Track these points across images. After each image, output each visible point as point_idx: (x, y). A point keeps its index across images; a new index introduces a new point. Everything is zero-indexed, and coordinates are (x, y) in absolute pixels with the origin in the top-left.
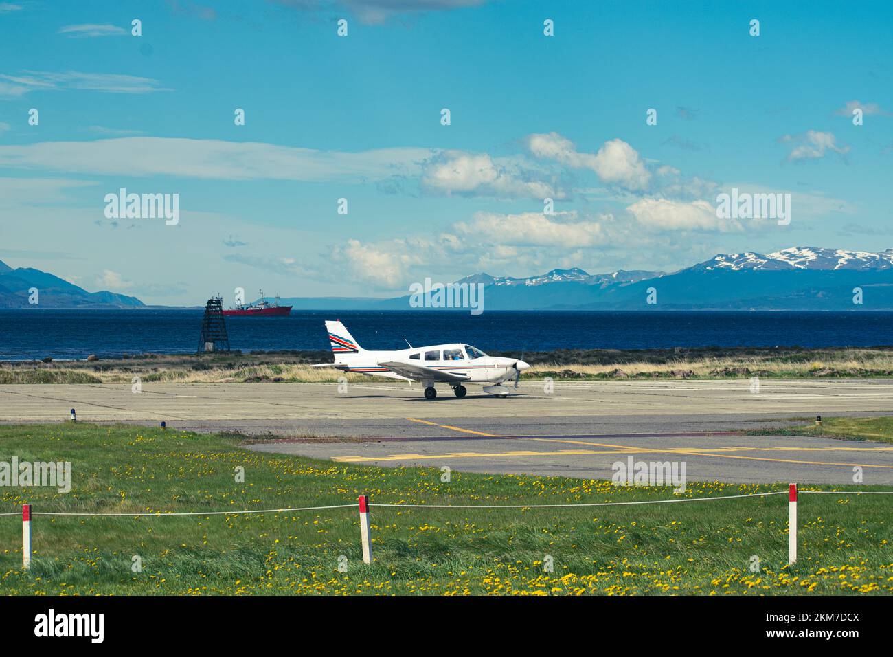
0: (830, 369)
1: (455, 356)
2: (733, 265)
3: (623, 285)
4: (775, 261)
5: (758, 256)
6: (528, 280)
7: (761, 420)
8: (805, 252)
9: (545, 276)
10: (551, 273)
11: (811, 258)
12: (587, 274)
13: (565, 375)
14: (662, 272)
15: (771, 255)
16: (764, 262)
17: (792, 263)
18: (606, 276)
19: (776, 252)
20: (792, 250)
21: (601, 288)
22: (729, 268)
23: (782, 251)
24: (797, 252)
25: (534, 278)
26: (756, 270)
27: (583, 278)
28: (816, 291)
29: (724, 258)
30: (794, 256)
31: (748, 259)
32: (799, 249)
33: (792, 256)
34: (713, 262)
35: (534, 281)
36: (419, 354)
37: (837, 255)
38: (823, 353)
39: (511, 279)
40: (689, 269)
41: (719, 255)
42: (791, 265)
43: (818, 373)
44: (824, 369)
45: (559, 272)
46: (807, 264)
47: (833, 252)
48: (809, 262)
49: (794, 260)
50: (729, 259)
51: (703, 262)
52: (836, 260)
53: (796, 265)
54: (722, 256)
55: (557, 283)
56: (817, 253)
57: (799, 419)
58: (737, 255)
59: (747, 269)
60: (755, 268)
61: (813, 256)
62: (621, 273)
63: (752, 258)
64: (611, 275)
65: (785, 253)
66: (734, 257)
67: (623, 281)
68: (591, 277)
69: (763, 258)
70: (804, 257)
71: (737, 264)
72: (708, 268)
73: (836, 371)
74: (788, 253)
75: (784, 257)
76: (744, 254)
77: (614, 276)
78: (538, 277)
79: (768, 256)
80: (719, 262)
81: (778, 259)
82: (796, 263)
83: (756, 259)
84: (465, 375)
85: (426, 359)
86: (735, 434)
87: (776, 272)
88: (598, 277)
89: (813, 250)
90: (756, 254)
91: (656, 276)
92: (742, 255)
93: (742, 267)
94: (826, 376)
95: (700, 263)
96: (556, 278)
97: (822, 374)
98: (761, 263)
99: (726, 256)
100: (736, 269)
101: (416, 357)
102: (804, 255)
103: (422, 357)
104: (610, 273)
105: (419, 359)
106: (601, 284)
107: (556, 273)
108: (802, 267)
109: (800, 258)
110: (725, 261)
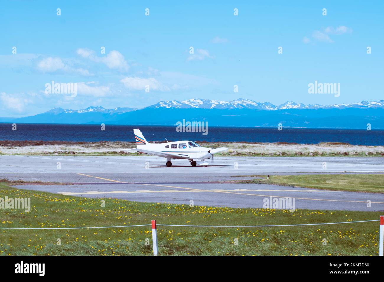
0: (236, 152)
1: (184, 146)
2: (167, 106)
3: (120, 114)
4: (185, 104)
5: (178, 102)
6: (79, 111)
7: (238, 176)
8: (198, 101)
9: (86, 109)
10: (89, 108)
11: (200, 104)
12: (104, 109)
13: (120, 153)
14: (136, 108)
15: (184, 102)
16: (180, 105)
17: (192, 105)
18: (112, 110)
19: (186, 100)
20: (192, 100)
21: (110, 114)
22: (165, 107)
23: (188, 100)
24: (194, 101)
25: (81, 110)
26: (177, 108)
27: (102, 110)
28: (202, 118)
29: (163, 103)
30: (193, 102)
31: (174, 103)
32: (195, 99)
33: (192, 102)
34: (158, 104)
35: (81, 111)
36: (169, 145)
37: (211, 102)
38: (223, 145)
39: (71, 110)
40: (148, 108)
41: (161, 102)
42: (192, 106)
43: (231, 154)
44: (234, 152)
45: (92, 107)
46: (199, 106)
47: (210, 101)
48: (200, 105)
49: (193, 104)
50: (165, 103)
51: (154, 104)
52: (211, 105)
53: (194, 106)
54: (162, 102)
55: (91, 112)
56: (203, 101)
57: (255, 176)
58: (168, 102)
59: (173, 108)
60: (176, 107)
61: (201, 103)
62: (119, 109)
63: (175, 103)
64: (114, 109)
65: (190, 101)
66: (167, 103)
67: (120, 112)
68: (106, 110)
69: (180, 103)
70: (198, 103)
71: (169, 105)
72: (156, 107)
73: (239, 153)
74: (191, 101)
75: (189, 103)
76: (172, 101)
77: (116, 110)
78: (83, 110)
79: (182, 102)
80: (161, 104)
81: (186, 104)
82: (194, 105)
83: (177, 103)
84: (187, 155)
85: (171, 148)
86: (230, 183)
87: (185, 109)
88: (109, 110)
89: (201, 100)
90: (177, 101)
91: (134, 110)
92: (171, 102)
93: (171, 107)
94: (235, 155)
95: (153, 105)
96: (91, 110)
97: (233, 154)
98: (179, 105)
99: (164, 102)
100: (168, 108)
101: (167, 147)
102: (198, 102)
103: (170, 147)
104: (114, 108)
105: (168, 147)
106: (110, 113)
107: (91, 108)
108: (197, 107)
109: (196, 103)
110: (164, 104)
